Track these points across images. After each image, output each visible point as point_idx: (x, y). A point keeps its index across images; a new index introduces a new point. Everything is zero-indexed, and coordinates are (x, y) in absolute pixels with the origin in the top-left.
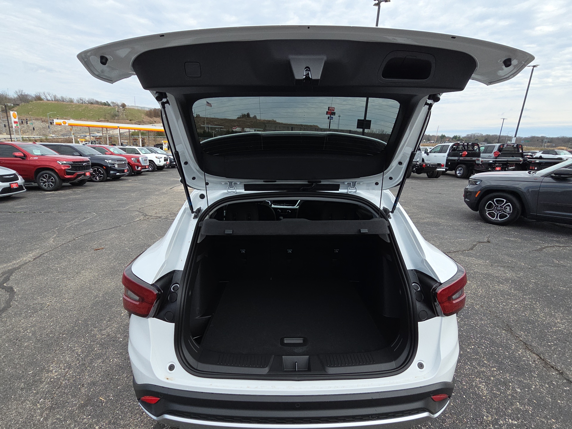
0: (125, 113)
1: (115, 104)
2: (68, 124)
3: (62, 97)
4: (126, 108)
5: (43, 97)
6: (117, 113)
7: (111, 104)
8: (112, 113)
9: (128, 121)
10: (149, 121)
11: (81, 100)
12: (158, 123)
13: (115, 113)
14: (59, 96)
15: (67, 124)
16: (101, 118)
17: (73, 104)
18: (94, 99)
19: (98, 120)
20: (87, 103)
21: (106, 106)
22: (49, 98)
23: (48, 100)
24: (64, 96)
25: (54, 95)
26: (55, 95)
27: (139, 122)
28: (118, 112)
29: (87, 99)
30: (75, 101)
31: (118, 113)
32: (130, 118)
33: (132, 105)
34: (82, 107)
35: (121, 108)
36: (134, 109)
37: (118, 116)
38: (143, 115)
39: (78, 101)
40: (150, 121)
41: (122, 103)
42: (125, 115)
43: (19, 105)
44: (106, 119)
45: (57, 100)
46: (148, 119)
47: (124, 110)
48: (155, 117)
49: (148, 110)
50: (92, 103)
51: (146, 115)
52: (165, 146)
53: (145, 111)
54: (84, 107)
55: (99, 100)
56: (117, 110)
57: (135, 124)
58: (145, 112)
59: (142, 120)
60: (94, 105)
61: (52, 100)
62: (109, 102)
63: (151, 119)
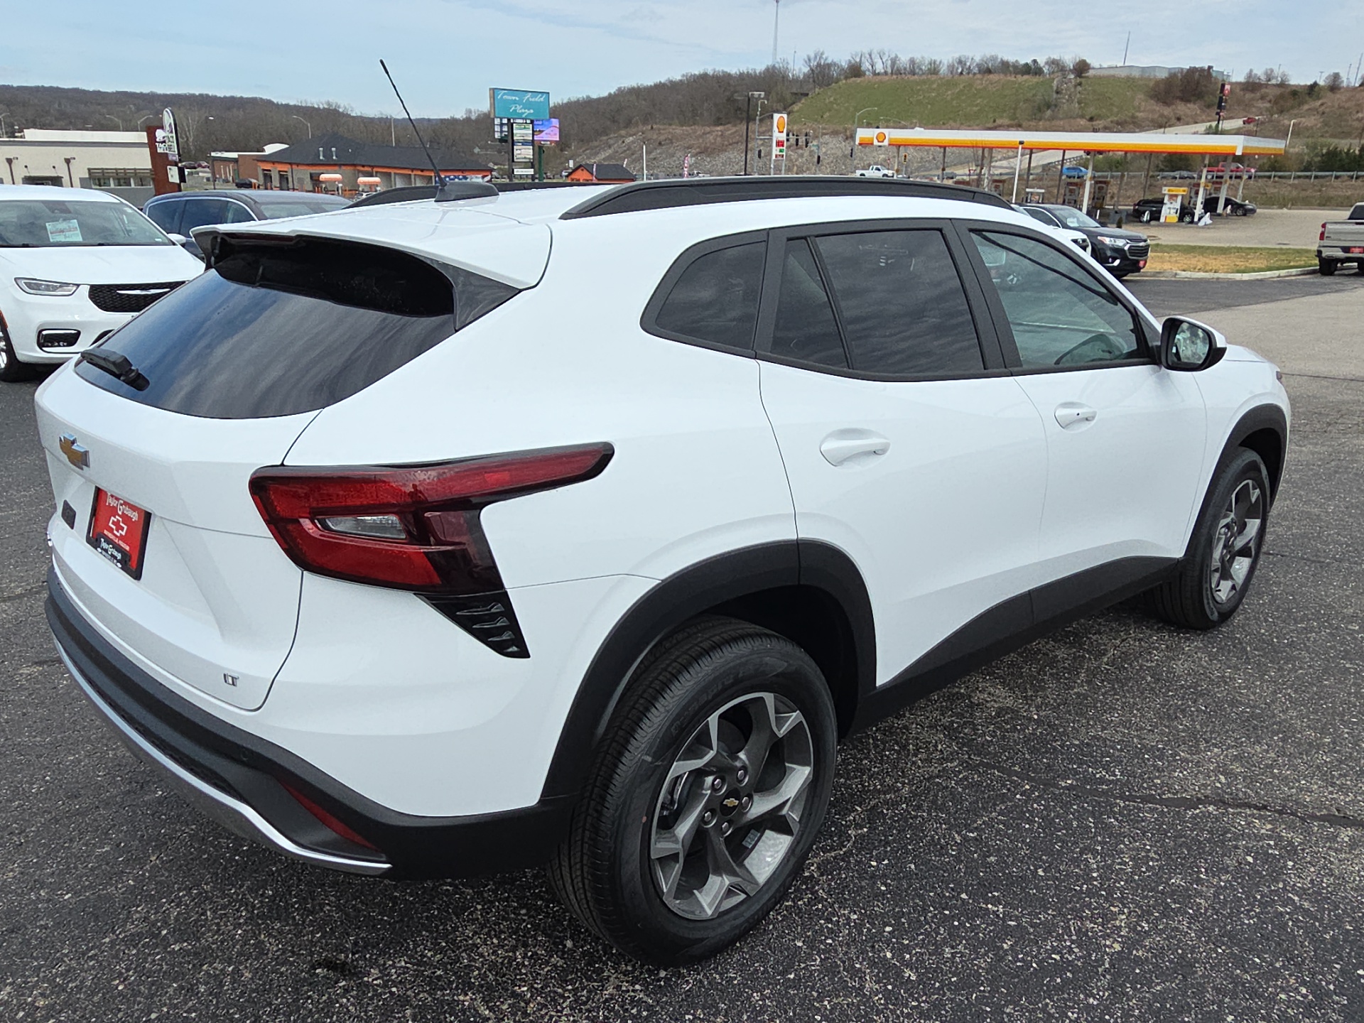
0: (1078, 95)
1: (1058, 64)
2: (890, 139)
3: (912, 61)
4: (1087, 77)
5: (866, 66)
6: (1055, 96)
7: (1045, 70)
8: (1039, 97)
9: (1083, 122)
10: (1156, 116)
11: (960, 62)
12: (1188, 124)
13: (1046, 98)
14: (904, 59)
15: (886, 143)
16: (1002, 117)
17: (934, 77)
18: (997, 58)
19: (990, 125)
20: (976, 70)
21: (1026, 77)
22: (879, 68)
23: (875, 74)
24: (918, 57)
25: (893, 56)
26: (896, 57)
27: (1118, 123)
28: (1057, 93)
29: (978, 59)
30: (943, 69)
31: (1059, 96)
32: (1091, 110)
33: (1113, 64)
34: (956, 85)
35: (1072, 76)
36: (1114, 76)
37: (1056, 106)
38: (1141, 96)
39: (951, 68)
40: (1162, 116)
41: (1078, 60)
42: (1079, 103)
43: (807, 95)
44: (1014, 120)
45: (899, 72)
46: (1153, 111)
47: (1080, 84)
48: (1182, 99)
49: (1164, 75)
50: (989, 71)
51: (1152, 97)
52: (1172, 206)
53: (1150, 80)
54: (961, 86)
55: (1011, 58)
56: (1055, 88)
57: (1106, 129)
58: (1151, 84)
59: (1133, 117)
60: (991, 76)
61: (886, 73)
62: (1042, 61)
63: (1167, 111)
